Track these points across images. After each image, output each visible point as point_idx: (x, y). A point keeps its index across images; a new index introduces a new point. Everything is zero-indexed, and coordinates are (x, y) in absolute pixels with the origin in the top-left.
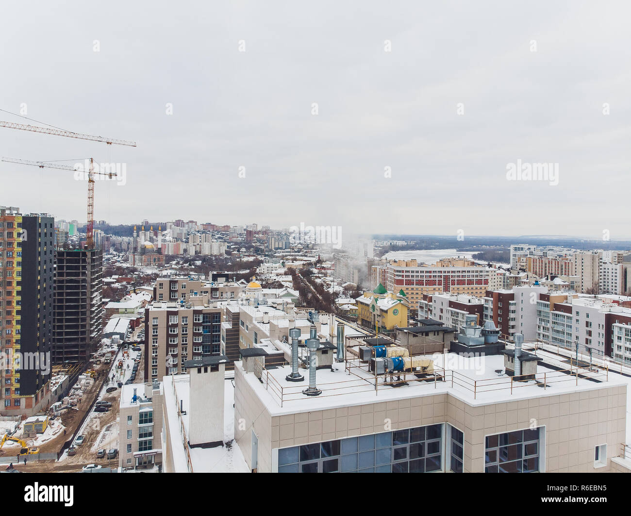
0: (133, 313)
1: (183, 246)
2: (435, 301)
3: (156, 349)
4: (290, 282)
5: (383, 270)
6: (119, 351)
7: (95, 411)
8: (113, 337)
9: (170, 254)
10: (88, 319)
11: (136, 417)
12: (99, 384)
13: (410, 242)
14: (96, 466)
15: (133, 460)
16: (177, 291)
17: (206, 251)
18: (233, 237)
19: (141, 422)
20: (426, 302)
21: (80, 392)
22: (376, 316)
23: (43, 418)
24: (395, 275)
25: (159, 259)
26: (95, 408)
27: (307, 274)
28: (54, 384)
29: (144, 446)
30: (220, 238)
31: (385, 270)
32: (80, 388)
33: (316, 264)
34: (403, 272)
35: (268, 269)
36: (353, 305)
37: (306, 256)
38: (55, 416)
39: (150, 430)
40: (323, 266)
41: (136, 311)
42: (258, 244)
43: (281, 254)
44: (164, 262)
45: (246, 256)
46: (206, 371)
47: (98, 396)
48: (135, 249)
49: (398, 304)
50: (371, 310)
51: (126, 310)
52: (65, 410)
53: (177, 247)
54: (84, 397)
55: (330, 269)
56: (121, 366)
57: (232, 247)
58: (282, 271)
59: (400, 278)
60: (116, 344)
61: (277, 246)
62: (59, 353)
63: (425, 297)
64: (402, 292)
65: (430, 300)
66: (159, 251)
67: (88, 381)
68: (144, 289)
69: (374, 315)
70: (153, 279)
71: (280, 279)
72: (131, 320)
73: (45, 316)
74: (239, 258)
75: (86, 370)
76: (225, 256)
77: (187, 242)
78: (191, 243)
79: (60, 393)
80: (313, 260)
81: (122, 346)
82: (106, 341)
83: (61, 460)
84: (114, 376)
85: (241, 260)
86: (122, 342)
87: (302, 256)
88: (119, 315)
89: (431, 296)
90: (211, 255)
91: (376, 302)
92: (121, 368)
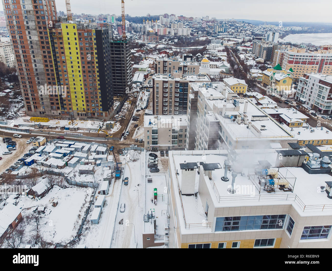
0: (145, 71)
1: (168, 30)
2: (310, 78)
3: (158, 98)
4: (225, 56)
5: (282, 53)
6: (140, 91)
7: (132, 120)
8: (137, 84)
9: (162, 34)
10: (126, 76)
11: (151, 131)
12: (133, 107)
13: (305, 28)
14: (135, 145)
15: (150, 148)
16: (167, 66)
17: (180, 34)
18: (195, 25)
19: (153, 133)
20: (305, 78)
21: (125, 111)
22: (273, 83)
23: (112, 122)
24: (289, 58)
25: (156, 38)
26: (132, 119)
27: (236, 51)
28: (115, 106)
29: (154, 143)
30: (187, 25)
31: (283, 53)
32: (125, 109)
33: (241, 43)
34: (294, 56)
35: (214, 47)
36: (260, 74)
37: (236, 38)
38: (117, 121)
39: (157, 137)
40: (245, 45)
41: (147, 70)
42: (209, 29)
43: (221, 36)
44: (159, 40)
45: (202, 36)
46: (189, 170)
47: (133, 113)
48: (144, 32)
49: (287, 77)
50: (270, 79)
51: (142, 69)
52: (120, 118)
53: (165, 31)
54: (127, 113)
55: (250, 47)
56: (141, 99)
57: (194, 31)
58: (222, 48)
59: (292, 60)
60: (139, 88)
61: (219, 31)
62: (115, 91)
63: (305, 76)
64: (291, 70)
65: (308, 77)
66: (156, 34)
67: (128, 106)
68: (150, 58)
69: (272, 82)
70: (154, 51)
71: (219, 54)
72: (145, 75)
73: (109, 78)
74: (198, 37)
75: (127, 100)
76: (190, 36)
77: (170, 28)
78: (172, 28)
79: (117, 110)
80: (240, 41)
81: (142, 89)
82: (134, 86)
83: (121, 141)
84: (139, 104)
85: (198, 39)
86: (141, 86)
87: (233, 38)
88: (139, 72)
89: (308, 75)
90: (183, 36)
91: (274, 75)
92: (142, 100)
